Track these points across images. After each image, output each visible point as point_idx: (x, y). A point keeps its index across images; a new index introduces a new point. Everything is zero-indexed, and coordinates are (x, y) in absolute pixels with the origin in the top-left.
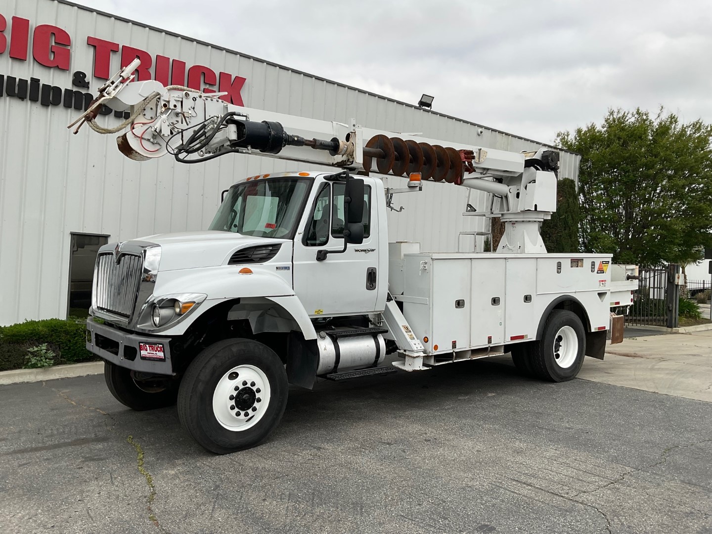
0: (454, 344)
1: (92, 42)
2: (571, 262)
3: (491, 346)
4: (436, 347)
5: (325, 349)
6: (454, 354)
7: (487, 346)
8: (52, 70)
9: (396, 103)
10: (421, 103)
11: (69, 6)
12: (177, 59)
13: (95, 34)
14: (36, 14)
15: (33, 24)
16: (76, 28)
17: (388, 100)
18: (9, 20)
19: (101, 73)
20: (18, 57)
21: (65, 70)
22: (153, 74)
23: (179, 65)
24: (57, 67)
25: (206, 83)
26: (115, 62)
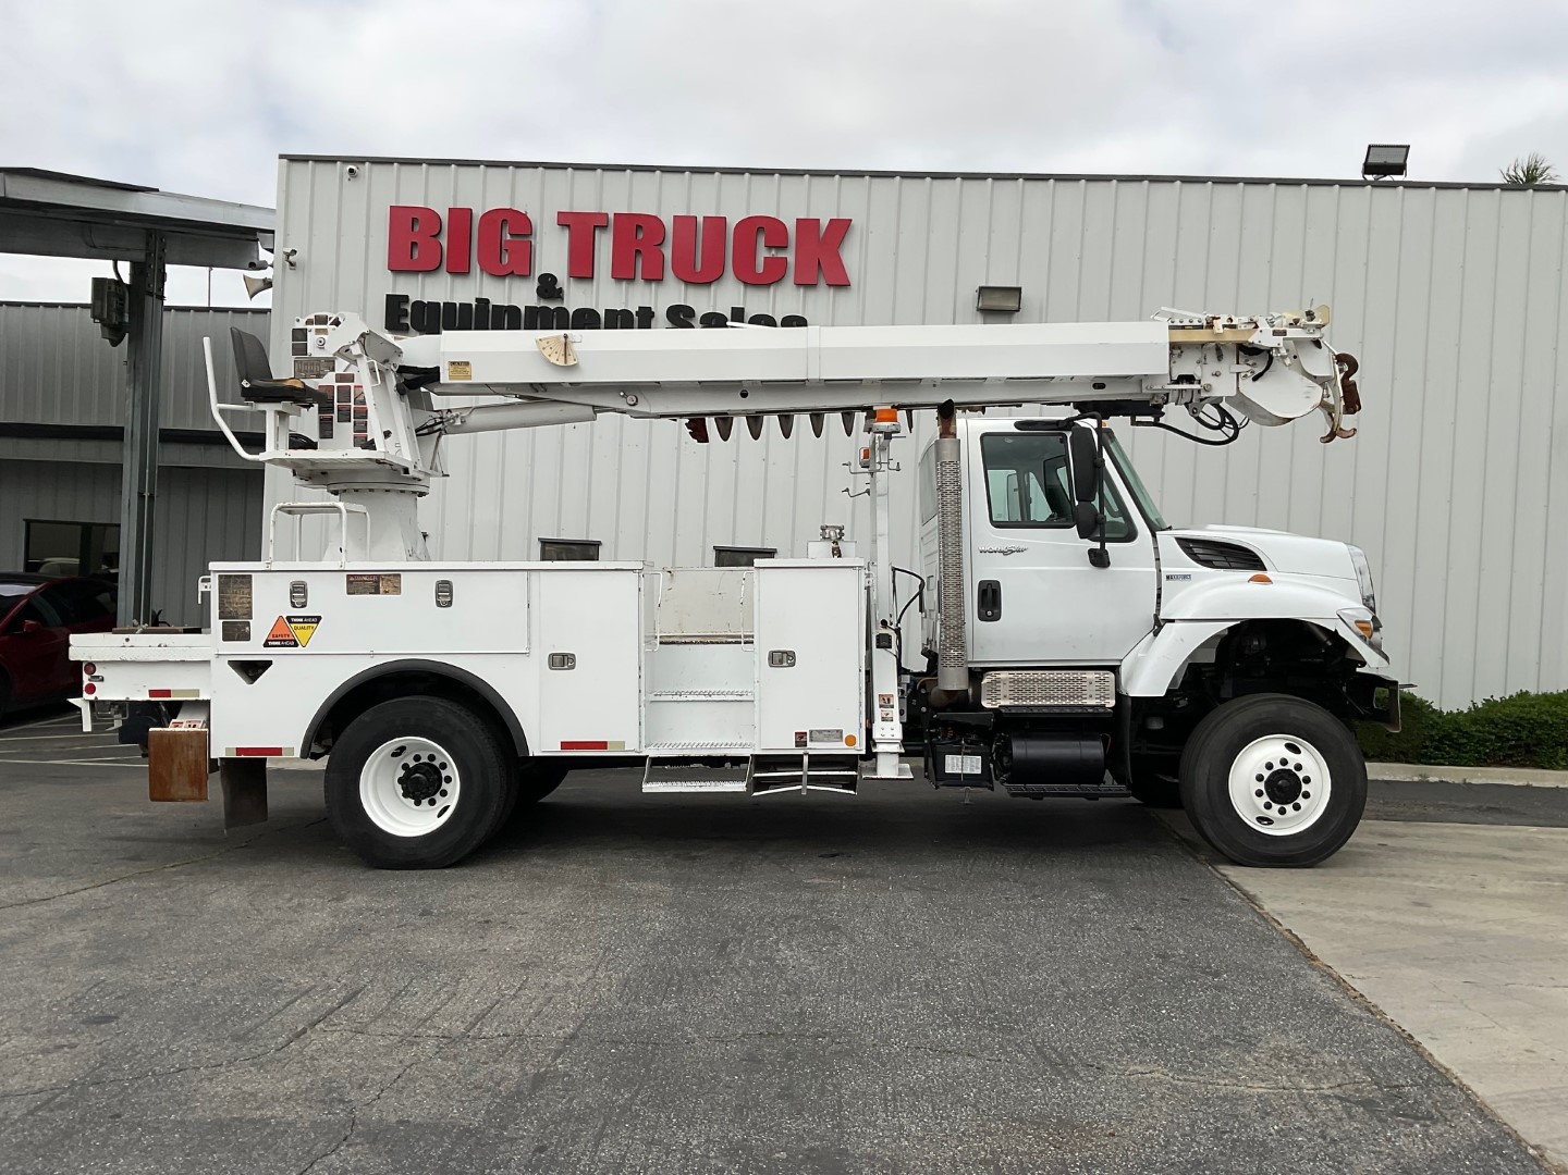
1: (566, 220)
8: (508, 281)
9: (1273, 185)
10: (1369, 168)
11: (530, 170)
12: (712, 214)
13: (571, 206)
14: (483, 196)
15: (478, 213)
16: (541, 203)
17: (1245, 183)
18: (444, 216)
19: (582, 269)
20: (460, 270)
21: (525, 275)
22: (668, 252)
23: (717, 224)
24: (513, 272)
25: (769, 247)
26: (604, 246)
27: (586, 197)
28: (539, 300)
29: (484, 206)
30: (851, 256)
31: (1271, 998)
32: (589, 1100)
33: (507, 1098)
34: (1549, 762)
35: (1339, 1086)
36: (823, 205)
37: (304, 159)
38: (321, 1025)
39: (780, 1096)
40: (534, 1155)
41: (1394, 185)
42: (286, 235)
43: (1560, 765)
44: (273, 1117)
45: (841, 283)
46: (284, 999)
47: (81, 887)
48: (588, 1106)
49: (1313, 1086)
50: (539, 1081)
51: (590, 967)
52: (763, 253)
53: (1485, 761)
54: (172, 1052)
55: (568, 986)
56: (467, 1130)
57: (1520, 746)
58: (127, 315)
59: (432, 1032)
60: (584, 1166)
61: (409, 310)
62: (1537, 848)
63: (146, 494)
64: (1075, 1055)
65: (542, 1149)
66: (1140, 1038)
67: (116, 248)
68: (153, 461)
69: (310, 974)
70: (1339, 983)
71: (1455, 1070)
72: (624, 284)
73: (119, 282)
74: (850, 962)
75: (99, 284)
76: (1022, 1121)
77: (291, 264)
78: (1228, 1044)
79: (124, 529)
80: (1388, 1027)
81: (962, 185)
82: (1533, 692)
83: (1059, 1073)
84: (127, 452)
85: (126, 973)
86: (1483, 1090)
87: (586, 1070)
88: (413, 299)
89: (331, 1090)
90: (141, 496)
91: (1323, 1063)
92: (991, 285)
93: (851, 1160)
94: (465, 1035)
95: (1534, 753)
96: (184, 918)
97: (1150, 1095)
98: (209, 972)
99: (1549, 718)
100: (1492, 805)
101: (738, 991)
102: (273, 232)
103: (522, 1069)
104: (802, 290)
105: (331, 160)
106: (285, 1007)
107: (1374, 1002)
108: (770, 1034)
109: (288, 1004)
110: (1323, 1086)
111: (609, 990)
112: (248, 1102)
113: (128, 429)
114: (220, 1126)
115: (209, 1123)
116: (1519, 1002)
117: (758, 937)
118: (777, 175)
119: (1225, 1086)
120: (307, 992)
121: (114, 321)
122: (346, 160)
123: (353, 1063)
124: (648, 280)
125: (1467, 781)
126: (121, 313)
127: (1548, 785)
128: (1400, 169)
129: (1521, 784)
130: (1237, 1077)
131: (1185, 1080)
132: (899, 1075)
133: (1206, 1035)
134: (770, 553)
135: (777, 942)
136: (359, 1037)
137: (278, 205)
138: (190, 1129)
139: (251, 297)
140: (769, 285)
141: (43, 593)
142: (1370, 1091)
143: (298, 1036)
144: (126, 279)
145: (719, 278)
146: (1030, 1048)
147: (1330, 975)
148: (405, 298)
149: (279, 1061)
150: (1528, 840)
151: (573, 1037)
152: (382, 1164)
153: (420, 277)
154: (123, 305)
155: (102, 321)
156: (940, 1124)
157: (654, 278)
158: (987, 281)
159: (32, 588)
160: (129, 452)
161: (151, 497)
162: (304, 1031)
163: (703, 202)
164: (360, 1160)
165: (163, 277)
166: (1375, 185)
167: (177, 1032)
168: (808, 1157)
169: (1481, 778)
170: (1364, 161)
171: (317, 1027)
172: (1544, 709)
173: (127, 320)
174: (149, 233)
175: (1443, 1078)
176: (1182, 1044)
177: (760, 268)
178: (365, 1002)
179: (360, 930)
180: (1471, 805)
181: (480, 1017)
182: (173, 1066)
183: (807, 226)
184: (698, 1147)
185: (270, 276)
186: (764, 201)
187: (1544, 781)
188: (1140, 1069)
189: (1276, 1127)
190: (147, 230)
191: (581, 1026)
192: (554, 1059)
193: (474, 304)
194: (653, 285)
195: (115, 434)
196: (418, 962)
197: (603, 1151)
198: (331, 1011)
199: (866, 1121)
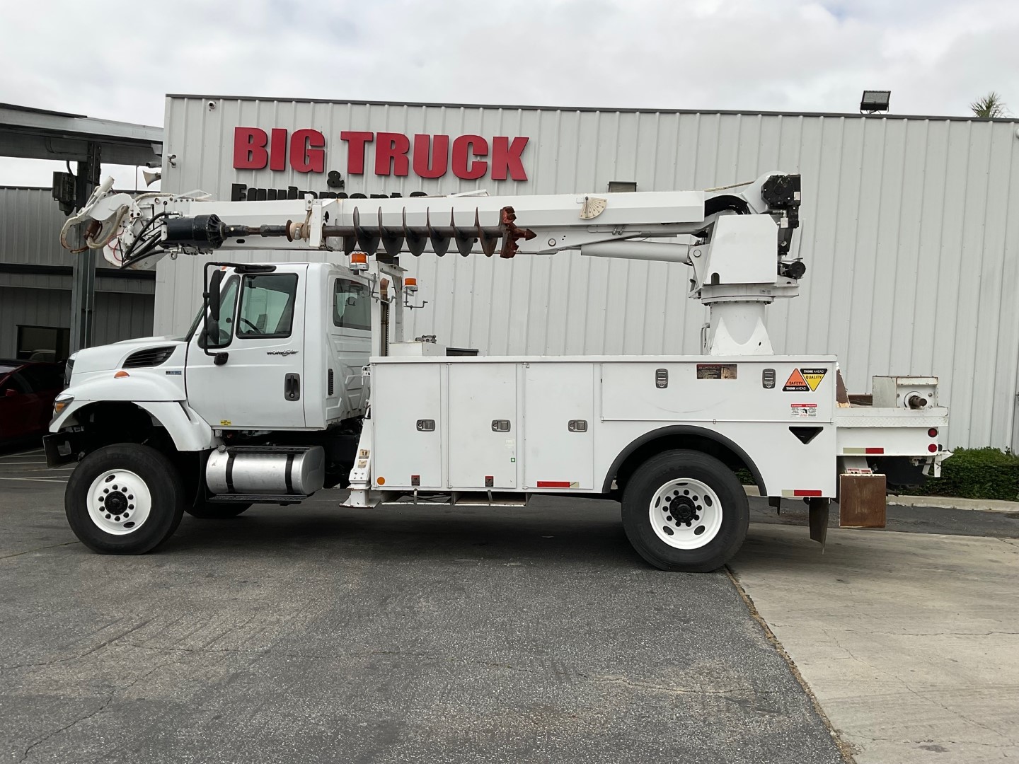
0: (416, 480)
1: (346, 137)
2: (698, 370)
3: (492, 490)
4: (381, 481)
5: (214, 464)
6: (415, 493)
7: (486, 490)
8: (309, 175)
9: (801, 117)
10: (864, 106)
11: (324, 104)
12: (440, 133)
13: (350, 127)
14: (294, 121)
15: (291, 132)
16: (331, 126)
17: (783, 116)
18: (269, 134)
19: (356, 169)
20: (279, 169)
21: (321, 172)
22: (411, 157)
23: (442, 140)
24: (312, 170)
25: (476, 155)
26: (371, 153)
27: (360, 122)
28: (329, 188)
29: (294, 128)
30: (529, 162)
31: (715, 636)
32: (260, 689)
33: (210, 687)
34: (969, 494)
35: (731, 691)
36: (511, 128)
37: (182, 97)
38: (116, 641)
39: (379, 690)
40: (212, 720)
41: (880, 117)
42: (170, 146)
43: (975, 495)
44: (63, 695)
45: (521, 179)
46: (101, 625)
47: (4, 556)
48: (258, 693)
49: (714, 691)
50: (235, 676)
51: (296, 610)
52: (472, 159)
53: (927, 492)
54: (19, 655)
55: (278, 621)
56: (178, 705)
57: (950, 483)
58: (75, 196)
59: (182, 647)
60: (240, 728)
61: (247, 194)
62: (940, 548)
63: (87, 310)
64: (574, 668)
65: (217, 718)
66: (619, 659)
67: (68, 153)
68: (91, 288)
69: (123, 611)
70: (763, 629)
71: (810, 684)
72: (383, 178)
73: (70, 174)
74: (461, 610)
75: (57, 176)
76: (522, 707)
77: (173, 164)
78: (673, 664)
79: (72, 332)
80: (782, 657)
81: (600, 116)
82: (965, 448)
83: (559, 678)
84: (75, 284)
85: (10, 608)
86: (820, 695)
87: (266, 672)
88: (249, 187)
89: (105, 680)
90: (83, 311)
91: (728, 678)
92: (618, 180)
93: (405, 728)
94: (201, 650)
95: (958, 487)
96: (60, 576)
97: (609, 693)
98: (61, 609)
99: (969, 465)
100: (924, 521)
101: (382, 627)
102: (161, 143)
103: (228, 671)
104: (496, 183)
105: (199, 98)
106: (99, 630)
107: (780, 641)
108: (390, 652)
109: (102, 628)
110: (720, 691)
111: (302, 624)
112: (52, 686)
113: (75, 268)
114: (29, 699)
115: (23, 698)
116: (876, 644)
117: (410, 594)
118: (481, 109)
119: (658, 689)
120: (116, 621)
121: (67, 199)
122: (208, 98)
123: (125, 665)
124: (398, 176)
125: (914, 505)
126: (71, 194)
127: (967, 508)
128: (885, 106)
129: (949, 507)
130: (668, 685)
131: (636, 685)
132: (459, 678)
133: (663, 658)
134: (474, 353)
135: (420, 598)
136: (136, 649)
137: (165, 125)
138: (10, 701)
139: (148, 185)
140: (476, 179)
141: (21, 372)
142: (749, 694)
143: (99, 648)
144: (75, 173)
145: (444, 174)
146: (548, 663)
147: (760, 624)
148: (244, 187)
149: (81, 662)
150: (937, 543)
151: (266, 652)
152: (117, 724)
153: (254, 172)
154: (73, 189)
155: (59, 200)
156: (470, 708)
157: (402, 174)
158: (615, 179)
159: (13, 368)
160: (76, 283)
161: (90, 312)
162: (104, 644)
163: (434, 126)
164: (105, 721)
165: (98, 172)
166: (867, 117)
167: (27, 643)
168: (379, 726)
169: (923, 503)
170: (861, 101)
171: (113, 643)
172: (966, 459)
173: (75, 199)
174: (90, 144)
175: (801, 687)
176: (643, 663)
177: (470, 169)
178: (151, 628)
179: (166, 586)
180: (910, 520)
181: (214, 640)
182: (16, 664)
183: (500, 141)
184: (314, 718)
185: (159, 172)
186: (473, 125)
187: (964, 505)
188: (610, 677)
189: (678, 715)
190: (88, 142)
191: (275, 645)
192: (250, 664)
193: (288, 190)
194: (402, 179)
195: (66, 271)
196: (191, 605)
197: (255, 720)
198: (126, 633)
199: (425, 705)
